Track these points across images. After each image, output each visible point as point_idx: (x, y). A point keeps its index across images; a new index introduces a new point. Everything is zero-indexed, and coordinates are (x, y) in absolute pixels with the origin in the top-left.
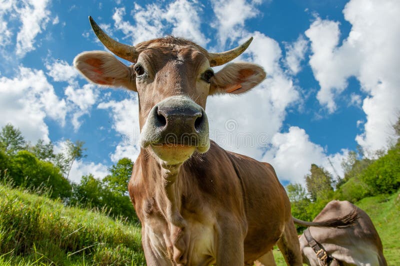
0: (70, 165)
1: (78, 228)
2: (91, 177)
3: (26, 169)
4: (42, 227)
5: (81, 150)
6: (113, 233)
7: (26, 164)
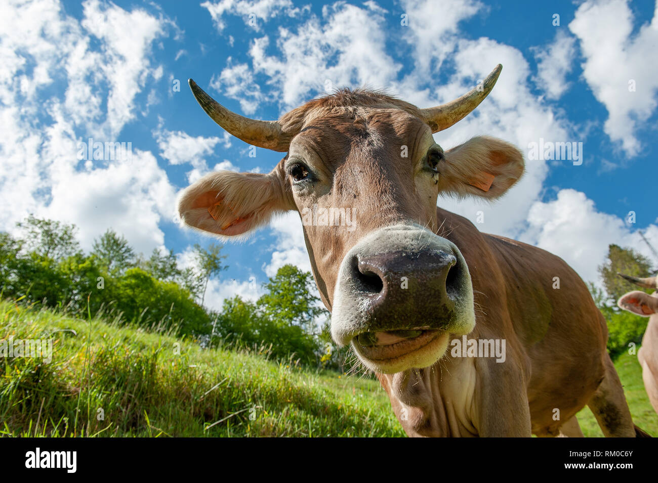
0: (205, 284)
1: (219, 381)
2: (238, 300)
3: (141, 296)
4: (164, 384)
5: (218, 259)
6: (275, 387)
7: (140, 289)
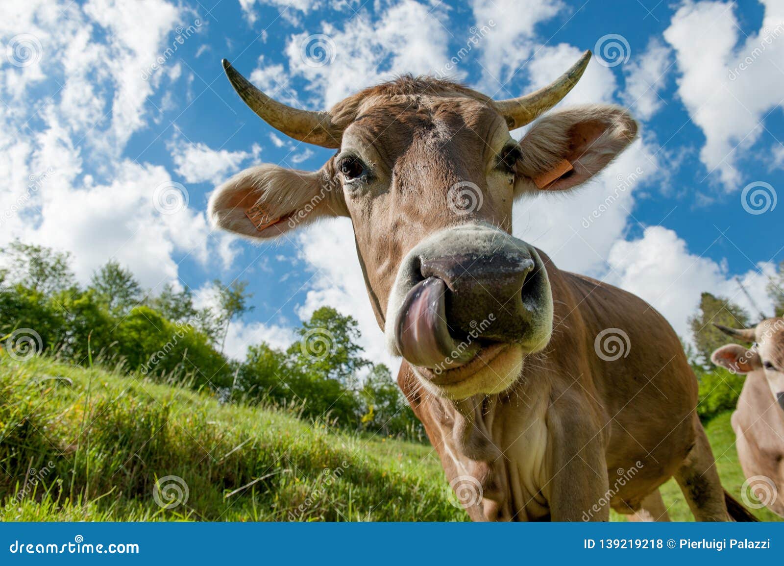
0: (225, 328)
1: (242, 441)
2: (265, 348)
3: (148, 340)
4: (176, 443)
5: (242, 298)
6: (309, 449)
7: (147, 331)
